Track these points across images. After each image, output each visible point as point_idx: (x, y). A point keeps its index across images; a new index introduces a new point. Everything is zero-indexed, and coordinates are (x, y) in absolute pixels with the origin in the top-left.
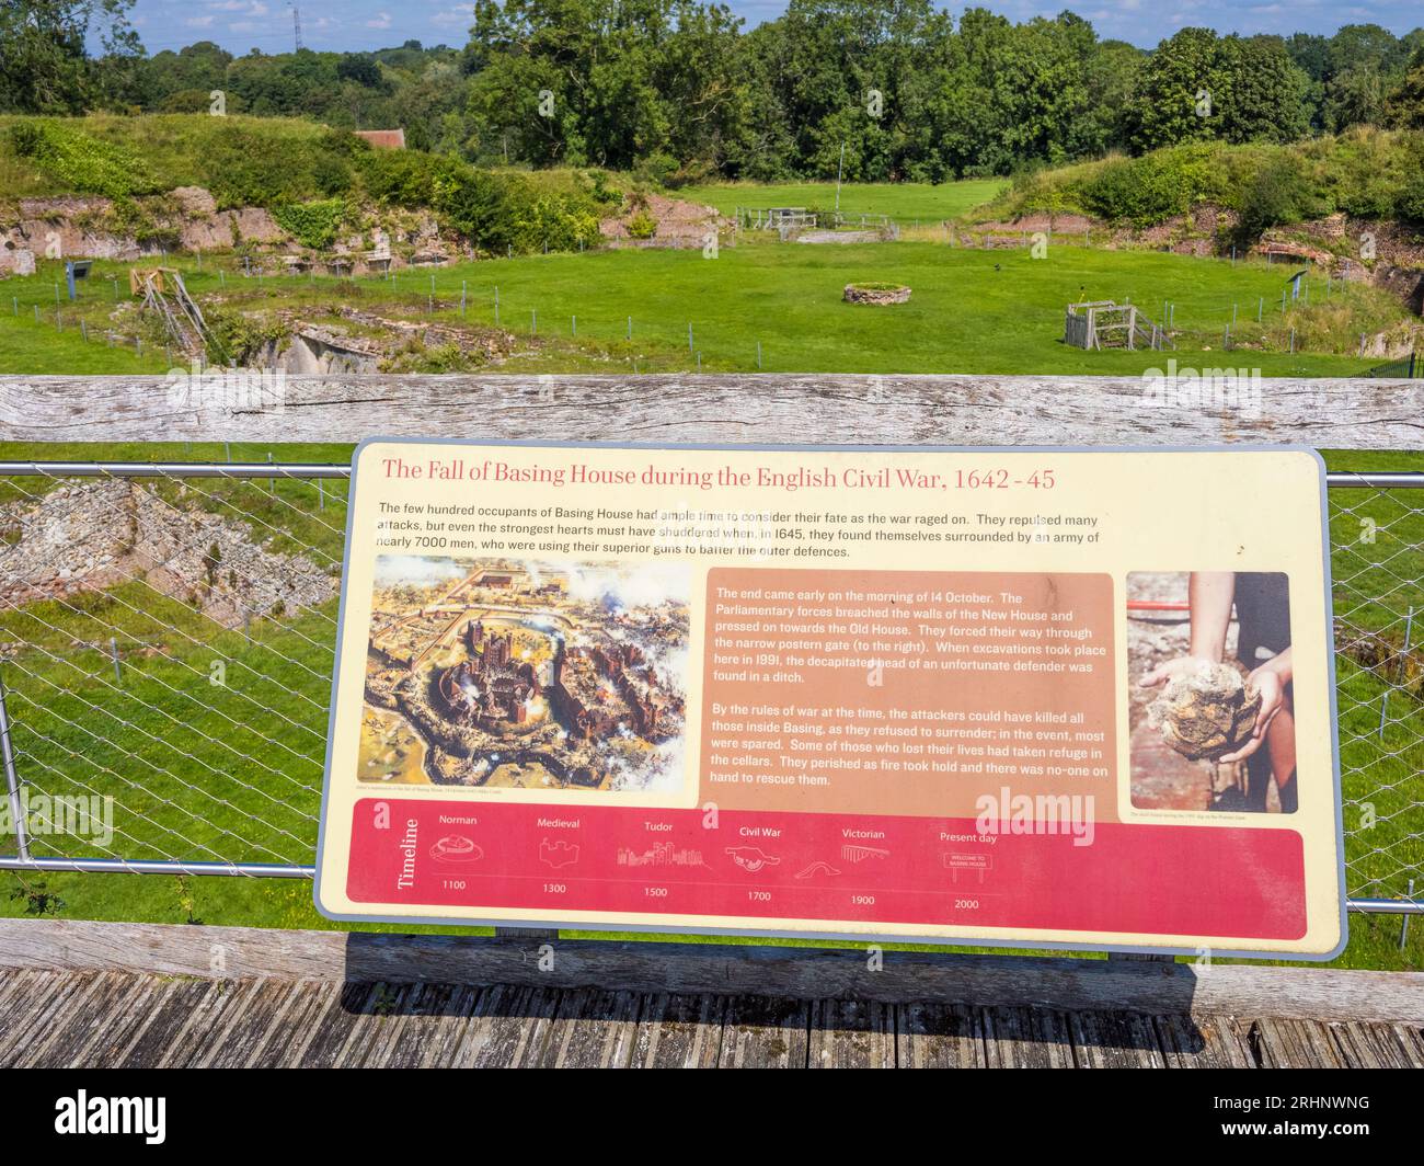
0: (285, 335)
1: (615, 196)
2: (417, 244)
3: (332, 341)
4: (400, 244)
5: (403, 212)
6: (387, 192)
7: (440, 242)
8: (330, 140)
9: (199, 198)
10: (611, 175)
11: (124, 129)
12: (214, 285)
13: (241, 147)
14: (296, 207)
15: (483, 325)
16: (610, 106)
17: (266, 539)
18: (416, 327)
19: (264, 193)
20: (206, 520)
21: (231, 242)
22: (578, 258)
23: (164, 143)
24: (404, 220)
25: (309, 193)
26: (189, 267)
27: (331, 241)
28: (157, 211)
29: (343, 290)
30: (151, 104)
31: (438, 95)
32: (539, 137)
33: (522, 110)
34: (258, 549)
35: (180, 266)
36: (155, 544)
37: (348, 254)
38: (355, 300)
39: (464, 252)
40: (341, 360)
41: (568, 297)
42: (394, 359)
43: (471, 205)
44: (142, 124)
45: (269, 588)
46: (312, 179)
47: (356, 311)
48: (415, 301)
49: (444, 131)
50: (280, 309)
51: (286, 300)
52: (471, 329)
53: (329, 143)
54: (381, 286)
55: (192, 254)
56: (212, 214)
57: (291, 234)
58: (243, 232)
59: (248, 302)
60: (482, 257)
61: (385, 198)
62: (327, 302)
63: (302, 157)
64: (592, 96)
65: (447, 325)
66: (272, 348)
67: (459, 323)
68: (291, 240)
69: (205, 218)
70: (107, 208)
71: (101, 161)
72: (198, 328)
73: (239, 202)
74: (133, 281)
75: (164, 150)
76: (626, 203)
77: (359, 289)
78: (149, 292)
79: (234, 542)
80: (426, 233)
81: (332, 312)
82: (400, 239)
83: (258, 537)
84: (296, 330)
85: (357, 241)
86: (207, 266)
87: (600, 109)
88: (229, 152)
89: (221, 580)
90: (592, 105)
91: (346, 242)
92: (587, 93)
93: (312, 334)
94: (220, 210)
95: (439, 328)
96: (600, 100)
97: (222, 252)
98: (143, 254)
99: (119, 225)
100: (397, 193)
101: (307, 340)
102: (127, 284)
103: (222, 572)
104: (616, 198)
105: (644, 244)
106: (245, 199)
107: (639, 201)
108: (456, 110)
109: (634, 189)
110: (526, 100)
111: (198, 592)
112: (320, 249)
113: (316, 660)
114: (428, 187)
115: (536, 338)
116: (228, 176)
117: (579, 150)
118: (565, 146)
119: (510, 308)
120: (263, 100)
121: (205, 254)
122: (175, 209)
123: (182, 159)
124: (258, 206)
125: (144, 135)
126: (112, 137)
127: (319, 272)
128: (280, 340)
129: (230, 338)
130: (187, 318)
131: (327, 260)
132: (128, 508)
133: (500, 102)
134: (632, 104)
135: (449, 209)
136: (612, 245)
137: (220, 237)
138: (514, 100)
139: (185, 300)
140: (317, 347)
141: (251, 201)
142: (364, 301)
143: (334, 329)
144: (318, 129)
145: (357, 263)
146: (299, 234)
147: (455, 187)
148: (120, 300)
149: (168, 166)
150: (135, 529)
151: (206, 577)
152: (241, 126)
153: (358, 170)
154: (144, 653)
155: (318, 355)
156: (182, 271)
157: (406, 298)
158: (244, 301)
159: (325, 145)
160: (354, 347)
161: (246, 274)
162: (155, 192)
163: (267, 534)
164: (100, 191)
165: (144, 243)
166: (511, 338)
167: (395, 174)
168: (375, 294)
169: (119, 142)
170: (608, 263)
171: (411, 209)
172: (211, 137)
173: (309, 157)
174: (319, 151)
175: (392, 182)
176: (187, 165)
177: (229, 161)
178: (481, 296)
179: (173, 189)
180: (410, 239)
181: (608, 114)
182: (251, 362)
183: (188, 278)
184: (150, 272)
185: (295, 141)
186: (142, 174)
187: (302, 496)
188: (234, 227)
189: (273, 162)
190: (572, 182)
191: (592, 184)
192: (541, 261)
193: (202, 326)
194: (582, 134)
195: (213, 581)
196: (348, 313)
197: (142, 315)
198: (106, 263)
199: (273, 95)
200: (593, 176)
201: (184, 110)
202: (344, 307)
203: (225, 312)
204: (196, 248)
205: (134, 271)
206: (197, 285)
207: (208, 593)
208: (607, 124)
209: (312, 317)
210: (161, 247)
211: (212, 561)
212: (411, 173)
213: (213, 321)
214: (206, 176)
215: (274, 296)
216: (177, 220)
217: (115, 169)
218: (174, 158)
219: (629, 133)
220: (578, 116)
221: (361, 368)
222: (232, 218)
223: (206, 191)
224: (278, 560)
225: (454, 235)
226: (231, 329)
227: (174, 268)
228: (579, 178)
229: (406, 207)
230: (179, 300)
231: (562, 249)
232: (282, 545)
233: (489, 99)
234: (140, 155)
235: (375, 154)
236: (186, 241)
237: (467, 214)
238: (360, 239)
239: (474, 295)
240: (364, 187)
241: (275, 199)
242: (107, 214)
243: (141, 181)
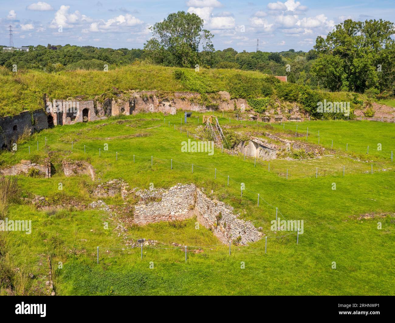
0: (247, 140)
1: (360, 102)
2: (291, 113)
3: (262, 144)
4: (286, 113)
5: (288, 103)
6: (284, 96)
7: (299, 113)
8: (268, 79)
9: (225, 94)
10: (360, 95)
11: (207, 73)
12: (227, 122)
13: (240, 80)
14: (255, 99)
15: (314, 144)
16: (359, 72)
17: (238, 213)
18: (290, 142)
19: (245, 94)
20: (219, 203)
21: (233, 109)
22: (347, 122)
23: (217, 78)
24: (288, 106)
25: (259, 95)
26: (220, 116)
27: (264, 111)
28: (213, 98)
29: (267, 127)
30: (213, 66)
31: (299, 66)
32: (333, 81)
33: (328, 72)
34: (235, 217)
35: (217, 115)
36: (201, 208)
37: (269, 115)
38: (270, 130)
39: (306, 117)
40: (264, 150)
41: (343, 136)
42: (282, 152)
43: (311, 102)
44: (212, 71)
45: (237, 231)
46: (261, 91)
47: (271, 134)
48: (290, 133)
49: (299, 77)
50: (247, 132)
51: (249, 129)
52: (310, 144)
53: (267, 80)
54: (280, 127)
55: (221, 112)
56: (229, 100)
57: (252, 108)
58: (237, 106)
59: (237, 128)
60: (312, 119)
61: (283, 98)
62: (262, 130)
63: (258, 84)
64: (353, 69)
65: (301, 142)
66: (243, 144)
67: (305, 142)
68: (252, 109)
69: (227, 101)
70: (199, 96)
71: (199, 82)
72: (221, 135)
73: (238, 97)
74: (203, 119)
75: (218, 80)
76: (364, 105)
77: (272, 127)
78: (208, 123)
79: (227, 213)
80: (295, 110)
81: (263, 134)
82: (286, 111)
83: (235, 213)
84: (251, 139)
85: (272, 111)
86: (225, 116)
87: (355, 73)
88: (237, 81)
89: (221, 224)
90: (352, 71)
91: (269, 111)
92: (351, 68)
93: (256, 141)
94: (231, 99)
95: (298, 143)
96: (355, 70)
97: (230, 112)
98: (207, 111)
99: (201, 101)
100: (286, 97)
101: (254, 142)
102: (201, 120)
103: (222, 222)
104: (360, 103)
105: (369, 119)
106: (240, 96)
107: (369, 104)
108: (304, 71)
109: (368, 100)
110: (330, 69)
111: (213, 227)
112: (260, 113)
113: (253, 265)
114: (297, 96)
115: (333, 150)
116: (235, 89)
117: (346, 85)
118: (342, 84)
119: (323, 138)
120: (245, 66)
121: (225, 112)
122: (218, 98)
123: (222, 83)
124: (243, 98)
125: (212, 75)
126: (203, 75)
127: (259, 120)
128: (245, 142)
129: (230, 140)
130: (218, 132)
131: (262, 116)
132: (194, 194)
133: (321, 69)
134: (366, 71)
135: (303, 103)
136: (358, 119)
137: (231, 107)
138: (326, 69)
139: (218, 126)
140: (257, 145)
141: (241, 97)
142: (273, 131)
143: (263, 140)
144: (264, 76)
145: (271, 118)
146: (254, 108)
147: (306, 96)
148: (199, 124)
149: (218, 84)
150: (195, 202)
151: (216, 222)
152: (241, 74)
153: (275, 89)
154: (195, 251)
155: (257, 148)
156: (218, 117)
157: (287, 131)
158: (235, 128)
159: (266, 80)
160: (269, 146)
161: (237, 119)
162: (213, 92)
163: (238, 212)
164: (197, 91)
165: (208, 107)
166: (324, 149)
167: (287, 91)
168: (277, 129)
169: (205, 77)
170: (357, 125)
171: (291, 102)
172: (231, 76)
173: (261, 84)
174: (264, 82)
175: (286, 93)
176: (223, 84)
177: (236, 84)
178: (313, 133)
179: (219, 92)
180: (289, 112)
181: (357, 74)
182: (235, 148)
183: (220, 119)
184: (209, 116)
185: (257, 79)
186: (210, 87)
187: (251, 200)
188: (235, 105)
189: (249, 85)
190: (346, 97)
191: (353, 97)
192: (334, 122)
193: (222, 135)
194: (348, 81)
195: (218, 224)
196: (268, 135)
197: (205, 130)
198: (196, 113)
199: (248, 64)
200: (353, 95)
201: (222, 68)
202: (267, 133)
203: (229, 131)
204: (223, 110)
205: (204, 116)
206: (221, 122)
207: (216, 228)
208: (357, 78)
209: (257, 135)
210: (213, 109)
211: (219, 218)
212: (292, 91)
213: (226, 134)
214: (229, 88)
215: (245, 127)
216: (218, 101)
217: (203, 84)
218: (220, 82)
219: (364, 81)
220: (347, 75)
221: (270, 154)
222: (235, 102)
223: (228, 93)
224: (242, 222)
225: (304, 112)
226: (231, 137)
227: (216, 115)
228: (349, 95)
229: (289, 102)
230: (216, 126)
231: (340, 119)
232: (243, 217)
233: (318, 68)
234: (210, 81)
235: (281, 84)
236: (220, 107)
237: (309, 105)
238: (273, 110)
239: (311, 133)
240: (277, 94)
241: (248, 96)
242: (199, 98)
243: (209, 88)
